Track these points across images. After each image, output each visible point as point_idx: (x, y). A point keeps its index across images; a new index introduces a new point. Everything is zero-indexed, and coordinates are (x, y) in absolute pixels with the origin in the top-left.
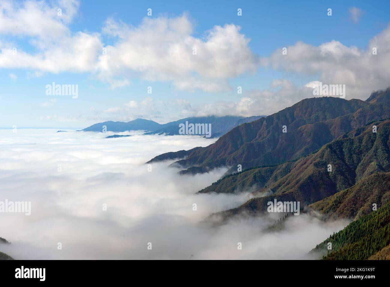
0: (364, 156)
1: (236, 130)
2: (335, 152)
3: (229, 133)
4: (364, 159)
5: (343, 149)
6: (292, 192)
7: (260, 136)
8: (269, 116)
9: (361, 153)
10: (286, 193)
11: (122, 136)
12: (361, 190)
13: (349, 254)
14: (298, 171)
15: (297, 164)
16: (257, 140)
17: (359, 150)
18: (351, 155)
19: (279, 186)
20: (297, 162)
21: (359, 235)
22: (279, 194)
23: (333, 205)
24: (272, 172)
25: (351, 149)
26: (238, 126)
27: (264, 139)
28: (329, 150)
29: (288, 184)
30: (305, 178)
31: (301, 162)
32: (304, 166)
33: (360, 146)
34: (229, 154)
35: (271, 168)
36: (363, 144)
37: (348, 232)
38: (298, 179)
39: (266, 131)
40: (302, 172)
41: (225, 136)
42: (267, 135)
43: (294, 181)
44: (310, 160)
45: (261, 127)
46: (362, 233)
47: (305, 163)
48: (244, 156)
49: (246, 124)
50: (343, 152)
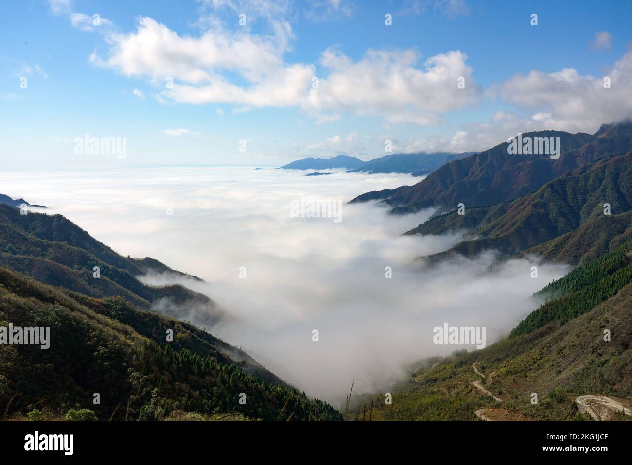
0: (590, 196)
1: (446, 168)
2: (557, 191)
3: (438, 170)
4: (590, 200)
5: (566, 188)
6: (508, 236)
7: (473, 174)
8: (483, 152)
9: (587, 194)
10: (500, 236)
11: (322, 174)
12: (586, 233)
13: (570, 304)
14: (514, 213)
15: (513, 206)
16: (468, 178)
17: (584, 189)
18: (576, 195)
19: (493, 228)
20: (513, 203)
21: (583, 284)
22: (492, 237)
23: (553, 250)
24: (485, 213)
25: (575, 189)
26: (449, 164)
27: (477, 177)
28: (550, 189)
29: (503, 226)
30: (522, 220)
31: (518, 203)
32: (521, 207)
33: (586, 185)
34: (439, 193)
35: (485, 209)
36: (590, 182)
37: (570, 279)
38: (514, 221)
39: (479, 169)
40: (519, 213)
41: (433, 174)
42: (480, 174)
43: (510, 223)
44: (528, 201)
45: (474, 164)
46: (586, 281)
47: (523, 204)
48: (454, 196)
49: (456, 160)
50: (567, 192)
